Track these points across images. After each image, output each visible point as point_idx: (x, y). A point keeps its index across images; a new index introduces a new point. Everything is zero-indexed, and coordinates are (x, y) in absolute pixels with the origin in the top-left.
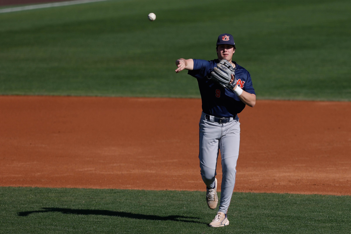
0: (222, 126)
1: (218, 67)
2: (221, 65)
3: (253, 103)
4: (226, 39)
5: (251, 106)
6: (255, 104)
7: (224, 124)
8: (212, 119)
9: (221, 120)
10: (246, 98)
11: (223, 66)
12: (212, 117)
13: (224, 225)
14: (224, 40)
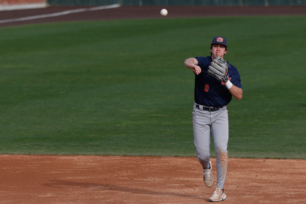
0: (211, 114)
1: (215, 62)
2: (217, 60)
3: (240, 96)
4: (220, 40)
5: (237, 99)
6: (242, 97)
7: (212, 113)
8: (202, 108)
9: (210, 109)
10: (235, 91)
11: (220, 61)
12: (201, 106)
13: (222, 199)
14: (218, 41)
